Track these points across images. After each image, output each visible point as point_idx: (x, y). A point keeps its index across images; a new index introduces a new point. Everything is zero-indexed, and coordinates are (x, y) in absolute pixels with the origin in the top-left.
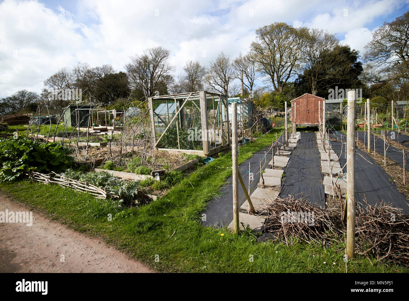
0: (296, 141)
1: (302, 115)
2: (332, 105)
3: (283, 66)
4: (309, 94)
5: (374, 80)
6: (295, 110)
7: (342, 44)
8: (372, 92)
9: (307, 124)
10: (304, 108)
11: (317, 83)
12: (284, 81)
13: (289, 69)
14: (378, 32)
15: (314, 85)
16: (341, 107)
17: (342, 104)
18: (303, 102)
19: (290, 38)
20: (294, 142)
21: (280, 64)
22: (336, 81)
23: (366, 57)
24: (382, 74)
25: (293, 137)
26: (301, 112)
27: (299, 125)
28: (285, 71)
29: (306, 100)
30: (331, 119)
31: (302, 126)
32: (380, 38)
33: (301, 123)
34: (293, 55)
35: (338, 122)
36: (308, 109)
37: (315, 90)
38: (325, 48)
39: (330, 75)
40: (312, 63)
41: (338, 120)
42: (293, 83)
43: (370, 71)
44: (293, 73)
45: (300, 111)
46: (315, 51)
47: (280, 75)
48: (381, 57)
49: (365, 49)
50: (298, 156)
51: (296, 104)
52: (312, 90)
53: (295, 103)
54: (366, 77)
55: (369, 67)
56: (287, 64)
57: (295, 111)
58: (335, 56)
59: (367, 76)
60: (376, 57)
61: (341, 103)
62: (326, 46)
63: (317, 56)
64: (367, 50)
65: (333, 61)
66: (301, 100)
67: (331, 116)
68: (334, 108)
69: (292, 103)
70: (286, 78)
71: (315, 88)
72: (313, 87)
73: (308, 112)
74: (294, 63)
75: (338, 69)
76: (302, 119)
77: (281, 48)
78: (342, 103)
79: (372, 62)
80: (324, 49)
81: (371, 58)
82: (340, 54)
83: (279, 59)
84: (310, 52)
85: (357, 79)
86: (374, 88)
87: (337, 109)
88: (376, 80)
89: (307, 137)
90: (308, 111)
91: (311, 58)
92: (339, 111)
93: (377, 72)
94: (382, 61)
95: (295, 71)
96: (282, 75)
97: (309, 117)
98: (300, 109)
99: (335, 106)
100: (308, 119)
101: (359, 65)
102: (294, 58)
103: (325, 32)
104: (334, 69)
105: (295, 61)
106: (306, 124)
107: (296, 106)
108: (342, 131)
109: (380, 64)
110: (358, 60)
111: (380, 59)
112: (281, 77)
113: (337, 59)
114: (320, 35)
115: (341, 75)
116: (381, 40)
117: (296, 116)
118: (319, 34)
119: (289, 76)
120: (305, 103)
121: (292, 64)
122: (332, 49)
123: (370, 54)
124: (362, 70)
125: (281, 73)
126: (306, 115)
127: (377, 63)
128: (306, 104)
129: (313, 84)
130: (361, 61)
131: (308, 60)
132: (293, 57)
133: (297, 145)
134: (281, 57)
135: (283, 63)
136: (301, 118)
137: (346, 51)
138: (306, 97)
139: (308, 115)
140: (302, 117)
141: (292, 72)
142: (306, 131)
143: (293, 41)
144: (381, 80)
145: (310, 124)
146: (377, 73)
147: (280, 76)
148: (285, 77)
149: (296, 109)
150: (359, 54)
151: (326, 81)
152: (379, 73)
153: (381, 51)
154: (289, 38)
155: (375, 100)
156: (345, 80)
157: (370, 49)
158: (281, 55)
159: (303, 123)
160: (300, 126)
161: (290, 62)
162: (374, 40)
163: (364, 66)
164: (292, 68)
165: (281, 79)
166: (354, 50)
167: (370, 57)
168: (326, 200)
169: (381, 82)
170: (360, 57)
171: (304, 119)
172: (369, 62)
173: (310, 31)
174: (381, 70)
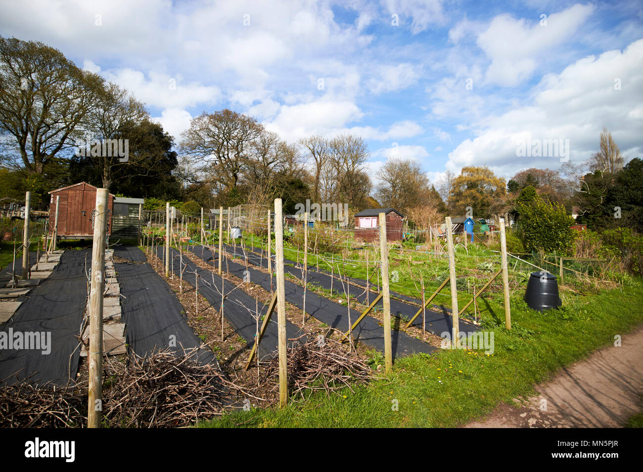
0: (52, 266)
1: (72, 220)
2: (128, 206)
3: (48, 126)
4: (87, 184)
5: (190, 179)
6: (57, 210)
7: (154, 120)
8: (188, 194)
9: (80, 235)
10: (76, 207)
11: (113, 169)
12: (49, 152)
13: (61, 134)
14: (197, 121)
15: (106, 171)
16: (140, 210)
17: (142, 207)
18: (75, 196)
19: (69, 81)
20: (47, 268)
21: (42, 121)
22: (143, 171)
23: (183, 148)
24: (199, 174)
25: (47, 259)
26: (71, 213)
27: (63, 236)
28: (53, 135)
29: (81, 195)
30: (125, 228)
31: (70, 238)
32: (199, 129)
33: (69, 234)
34: (71, 113)
35: (135, 233)
36: (84, 209)
37: (108, 179)
38: (128, 119)
39: (134, 161)
40: (106, 135)
41: (135, 229)
42: (68, 161)
43: (186, 167)
44: (68, 144)
45: (69, 211)
46: (112, 118)
47: (40, 140)
48: (199, 152)
49: (181, 136)
50: (43, 296)
51: (60, 198)
52: (104, 179)
53: (58, 197)
54: (181, 174)
55: (185, 160)
56: (57, 124)
57: (57, 212)
58: (143, 135)
59: (183, 172)
60: (194, 151)
61: (140, 205)
62: (131, 117)
63: (116, 127)
64: (183, 139)
65: (139, 142)
66: (71, 193)
67: (126, 224)
68: (131, 212)
69: (52, 196)
70: (54, 148)
71: (108, 176)
72: (106, 174)
73: (85, 215)
74: (73, 127)
75: (147, 154)
76: (71, 227)
77: (49, 92)
78: (142, 205)
79: (188, 155)
80: (126, 119)
81: (188, 151)
82: (150, 134)
83: (41, 111)
84: (103, 116)
85: (170, 174)
86: (190, 190)
87: (135, 213)
88: (193, 180)
89: (77, 257)
90: (83, 213)
91: (104, 127)
92: (137, 216)
93: (194, 169)
94: (199, 157)
95: (73, 140)
96: (45, 141)
97: (85, 222)
98: (69, 209)
99: (132, 208)
100: (83, 227)
101: (173, 155)
102: (72, 118)
103: (129, 94)
104: (140, 152)
105: (76, 123)
106: (78, 235)
107: (59, 202)
108: (139, 247)
109: (198, 160)
110: (173, 149)
111: (197, 153)
112: (44, 144)
113: (145, 140)
114: (121, 95)
115: (149, 164)
116: (199, 131)
117: (58, 221)
118: (119, 94)
119: (61, 146)
120: (79, 198)
121: (67, 126)
122: (139, 123)
123: (187, 145)
124: (176, 163)
125: (44, 136)
126: (80, 219)
127: (194, 159)
128: (81, 200)
129: (105, 169)
130: (177, 151)
131: (98, 129)
132: (70, 116)
133: (52, 274)
134: (46, 108)
135: (49, 121)
136: (69, 224)
137: (157, 131)
138: (82, 188)
139: (83, 220)
140: (72, 222)
141: (67, 140)
142: (78, 248)
143: (74, 88)
144: (198, 181)
145: (87, 235)
146: (194, 171)
147: (41, 143)
148: (50, 146)
149: (59, 207)
150: (175, 141)
151: (128, 168)
152: (196, 171)
153: (199, 144)
154: (66, 81)
155: (188, 205)
156: (155, 173)
157: (188, 138)
158: (45, 105)
159: (73, 234)
160: (66, 239)
161: (66, 122)
162: (191, 129)
163: (179, 159)
164: (67, 134)
165: (41, 147)
166: (167, 133)
167: (186, 149)
168: (79, 369)
169: (199, 182)
170: (175, 146)
171: (76, 225)
172: (185, 155)
173: (106, 84)
174: (198, 168)
